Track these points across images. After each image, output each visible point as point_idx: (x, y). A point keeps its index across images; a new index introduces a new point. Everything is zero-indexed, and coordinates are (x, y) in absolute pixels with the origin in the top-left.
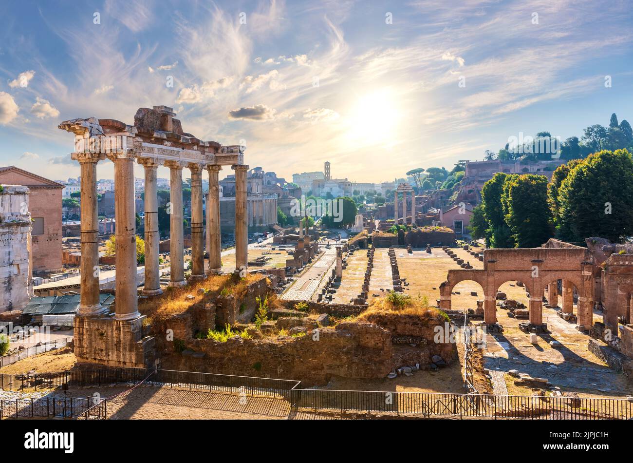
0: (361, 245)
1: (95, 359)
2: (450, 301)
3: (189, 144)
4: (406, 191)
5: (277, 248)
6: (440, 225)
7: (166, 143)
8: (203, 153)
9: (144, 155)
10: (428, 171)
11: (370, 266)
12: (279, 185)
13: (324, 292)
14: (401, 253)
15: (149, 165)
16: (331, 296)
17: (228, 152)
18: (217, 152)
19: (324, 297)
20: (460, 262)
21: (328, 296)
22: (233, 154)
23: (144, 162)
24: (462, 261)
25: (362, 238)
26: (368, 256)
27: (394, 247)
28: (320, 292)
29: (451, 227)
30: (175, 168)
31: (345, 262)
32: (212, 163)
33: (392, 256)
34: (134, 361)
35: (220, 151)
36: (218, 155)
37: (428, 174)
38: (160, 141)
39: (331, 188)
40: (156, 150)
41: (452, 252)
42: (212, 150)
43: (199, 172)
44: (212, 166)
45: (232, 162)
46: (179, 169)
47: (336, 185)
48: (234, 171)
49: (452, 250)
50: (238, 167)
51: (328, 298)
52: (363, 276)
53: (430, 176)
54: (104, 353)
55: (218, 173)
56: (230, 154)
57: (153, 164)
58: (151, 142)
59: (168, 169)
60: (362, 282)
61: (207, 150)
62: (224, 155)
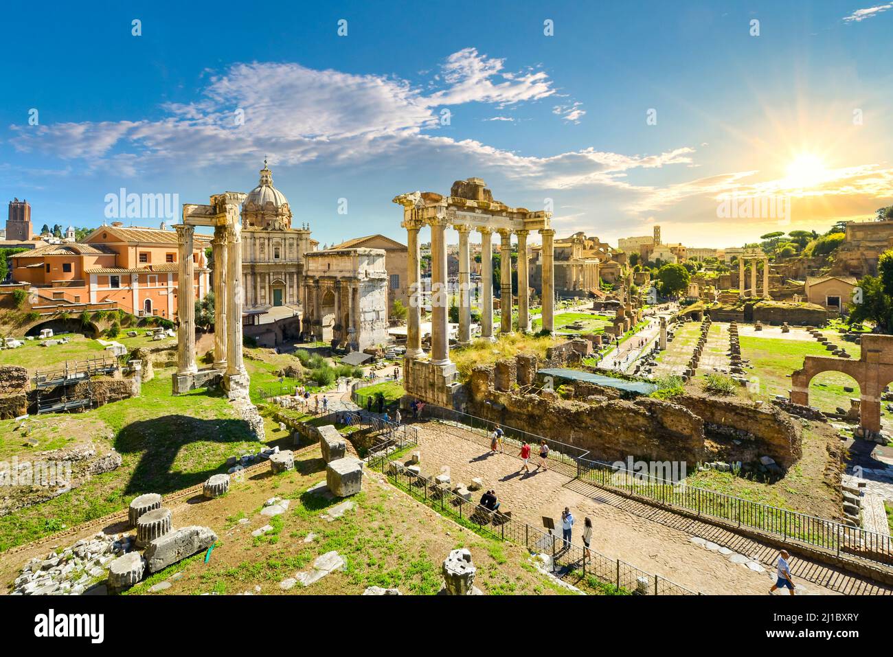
0: (695, 316)
1: (417, 394)
2: (807, 395)
3: (497, 211)
4: (756, 257)
5: (597, 313)
6: (805, 300)
7: (477, 211)
8: (512, 219)
9: (458, 222)
10: (791, 235)
11: (703, 340)
12: (602, 249)
13: (643, 364)
14: (746, 330)
15: (463, 231)
16: (650, 370)
17: (535, 217)
18: (525, 218)
19: (642, 368)
20: (831, 348)
21: (647, 369)
22: (540, 219)
23: (458, 228)
24: (835, 347)
25: (696, 309)
26: (702, 330)
27: (738, 322)
28: (638, 363)
29: (822, 304)
30: (486, 234)
31: (672, 334)
32: (520, 228)
33: (733, 332)
34: (445, 402)
35: (528, 216)
36: (526, 220)
37: (792, 238)
38: (472, 209)
39: (661, 254)
40: (468, 217)
41: (821, 335)
42: (520, 216)
43: (507, 237)
44: (521, 231)
45: (539, 227)
46: (489, 234)
47: (667, 250)
48: (541, 235)
49: (820, 331)
50: (544, 232)
51: (647, 371)
52: (691, 352)
53: (793, 241)
54: (423, 390)
55: (526, 237)
56: (537, 219)
57: (465, 230)
58: (464, 210)
59: (480, 234)
60: (689, 358)
61: (515, 216)
62: (531, 220)
